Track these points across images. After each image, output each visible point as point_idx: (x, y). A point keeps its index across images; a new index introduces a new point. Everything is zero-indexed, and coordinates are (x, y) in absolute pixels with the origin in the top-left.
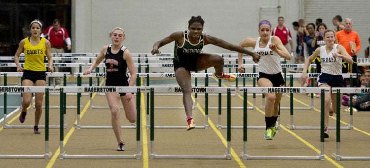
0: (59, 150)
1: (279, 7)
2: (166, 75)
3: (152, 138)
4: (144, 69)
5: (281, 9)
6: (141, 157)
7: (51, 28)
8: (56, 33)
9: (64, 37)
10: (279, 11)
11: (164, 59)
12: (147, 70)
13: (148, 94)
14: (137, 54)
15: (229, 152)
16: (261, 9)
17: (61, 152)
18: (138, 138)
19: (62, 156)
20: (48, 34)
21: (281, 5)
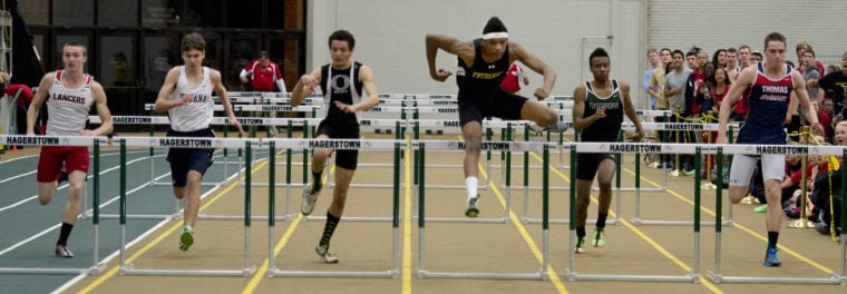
0: (267, 262)
1: (610, 37)
2: (445, 123)
3: (421, 223)
4: (412, 116)
5: (614, 40)
6: (401, 274)
7: (257, 63)
8: (264, 71)
9: (274, 77)
10: (611, 43)
11: (440, 103)
12: (416, 116)
13: (416, 152)
14: (402, 95)
15: (545, 269)
16: (584, 39)
17: (270, 267)
18: (396, 223)
19: (272, 273)
20: (252, 71)
21: (614, 34)
